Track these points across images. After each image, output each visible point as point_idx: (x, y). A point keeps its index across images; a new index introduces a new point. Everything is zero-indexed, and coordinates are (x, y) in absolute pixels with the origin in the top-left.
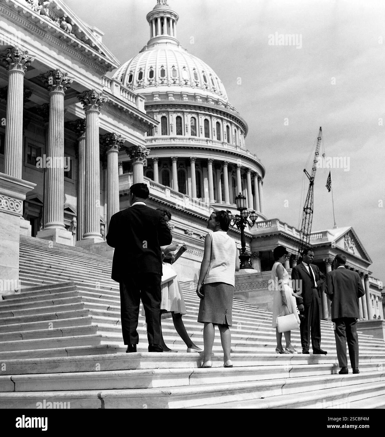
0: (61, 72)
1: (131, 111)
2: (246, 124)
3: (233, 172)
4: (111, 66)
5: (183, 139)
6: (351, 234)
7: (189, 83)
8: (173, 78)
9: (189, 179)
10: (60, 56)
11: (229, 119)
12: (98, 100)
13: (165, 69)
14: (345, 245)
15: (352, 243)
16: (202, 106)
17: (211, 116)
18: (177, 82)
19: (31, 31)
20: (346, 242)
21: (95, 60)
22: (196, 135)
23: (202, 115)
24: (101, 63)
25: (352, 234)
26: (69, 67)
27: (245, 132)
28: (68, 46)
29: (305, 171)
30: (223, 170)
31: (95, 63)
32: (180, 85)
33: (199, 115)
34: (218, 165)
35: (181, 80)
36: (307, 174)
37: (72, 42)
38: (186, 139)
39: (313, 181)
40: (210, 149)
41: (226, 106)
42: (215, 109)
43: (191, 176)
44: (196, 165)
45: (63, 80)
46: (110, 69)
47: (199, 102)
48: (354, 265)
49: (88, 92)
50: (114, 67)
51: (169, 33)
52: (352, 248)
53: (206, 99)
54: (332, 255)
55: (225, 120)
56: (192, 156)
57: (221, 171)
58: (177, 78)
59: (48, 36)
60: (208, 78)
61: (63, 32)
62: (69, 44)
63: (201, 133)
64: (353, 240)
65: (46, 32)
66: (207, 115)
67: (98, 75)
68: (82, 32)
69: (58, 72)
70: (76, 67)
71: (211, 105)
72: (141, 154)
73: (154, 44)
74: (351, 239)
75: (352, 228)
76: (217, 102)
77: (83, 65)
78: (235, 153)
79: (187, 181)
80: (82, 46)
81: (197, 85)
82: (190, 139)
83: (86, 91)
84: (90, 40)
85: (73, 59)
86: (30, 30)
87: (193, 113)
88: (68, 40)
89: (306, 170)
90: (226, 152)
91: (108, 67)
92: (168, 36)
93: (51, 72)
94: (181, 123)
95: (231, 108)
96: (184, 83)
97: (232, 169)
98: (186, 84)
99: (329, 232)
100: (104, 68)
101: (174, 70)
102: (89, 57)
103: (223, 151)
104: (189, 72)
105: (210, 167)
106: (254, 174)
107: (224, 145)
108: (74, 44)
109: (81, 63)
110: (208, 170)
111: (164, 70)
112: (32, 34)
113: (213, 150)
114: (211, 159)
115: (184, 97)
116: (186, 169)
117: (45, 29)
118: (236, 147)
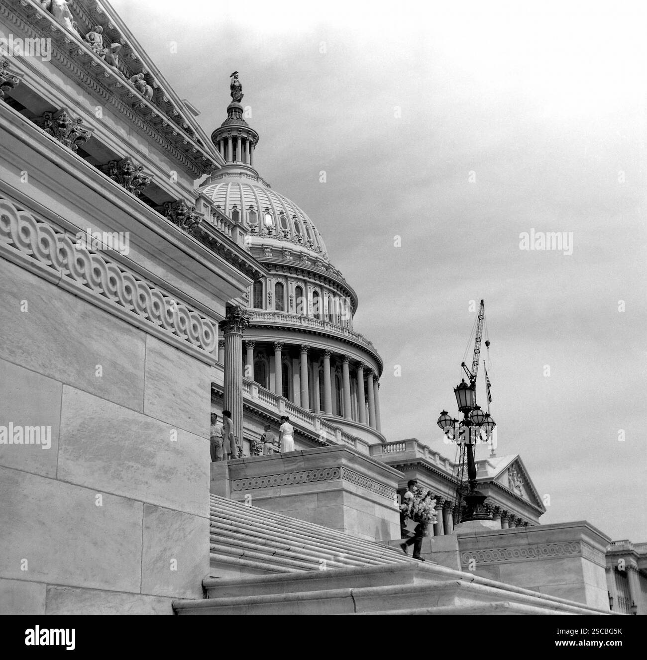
0: (133, 164)
1: (228, 247)
2: (356, 297)
3: (337, 368)
4: (211, 165)
5: (264, 314)
6: (517, 466)
7: (274, 232)
8: (250, 224)
9: (272, 376)
10: (131, 137)
11: (331, 288)
12: (189, 218)
13: (238, 210)
14: (510, 482)
15: (519, 479)
16: (292, 267)
17: (305, 282)
18: (257, 230)
19: (88, 88)
20: (510, 478)
21: (187, 151)
22: (283, 309)
23: (292, 280)
24: (195, 158)
25: (519, 466)
26: (144, 157)
27: (354, 309)
28: (145, 121)
29: (463, 365)
30: (322, 364)
31: (187, 157)
32: (260, 235)
33: (289, 279)
34: (316, 356)
35: (263, 227)
36: (467, 371)
37: (153, 115)
38: (270, 314)
39: (475, 380)
40: (305, 331)
41: (327, 268)
42: (312, 272)
43: (274, 371)
44: (283, 354)
45: (136, 178)
46: (208, 169)
47: (289, 260)
48: (522, 514)
49: (172, 203)
50: (216, 167)
51: (244, 160)
52: (519, 487)
53: (299, 256)
54: (494, 498)
55: (326, 288)
56: (278, 341)
57: (320, 364)
58: (256, 224)
59: (115, 100)
60: (302, 227)
61: (140, 97)
62: (148, 118)
63: (291, 306)
64: (519, 475)
65: (111, 92)
66: (299, 280)
67: (189, 178)
68: (169, 102)
69: (129, 161)
70: (155, 159)
71: (307, 265)
72: (239, 320)
73: (222, 175)
74: (518, 474)
75: (518, 456)
76: (314, 262)
77: (167, 158)
78: (341, 339)
79: (267, 378)
80: (168, 125)
81: (285, 236)
82: (274, 314)
83: (169, 202)
84: (181, 117)
85: (151, 144)
86: (86, 86)
87: (280, 276)
88: (146, 111)
89: (465, 364)
90: (329, 336)
91: (206, 166)
92: (242, 164)
93: (116, 163)
94: (261, 291)
95: (334, 273)
96: (267, 231)
97: (335, 363)
98: (270, 233)
99: (488, 462)
100: (198, 167)
101: (252, 213)
102: (177, 145)
103: (324, 335)
104: (275, 216)
105: (304, 357)
106: (367, 371)
107: (326, 326)
108: (154, 120)
109: (164, 153)
110: (300, 363)
111: (238, 212)
112: (89, 94)
113: (310, 332)
114: (305, 346)
115: (267, 252)
116: (267, 359)
117: (111, 88)
118: (343, 329)
